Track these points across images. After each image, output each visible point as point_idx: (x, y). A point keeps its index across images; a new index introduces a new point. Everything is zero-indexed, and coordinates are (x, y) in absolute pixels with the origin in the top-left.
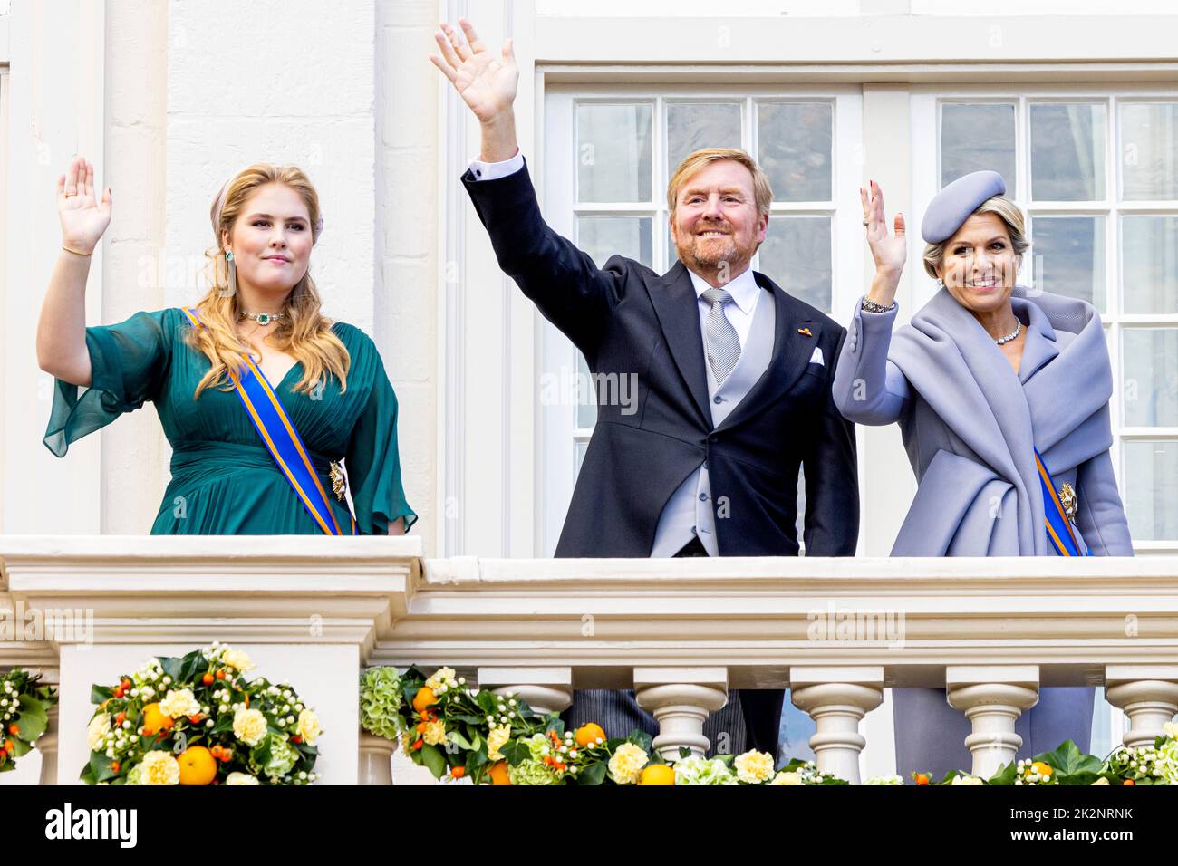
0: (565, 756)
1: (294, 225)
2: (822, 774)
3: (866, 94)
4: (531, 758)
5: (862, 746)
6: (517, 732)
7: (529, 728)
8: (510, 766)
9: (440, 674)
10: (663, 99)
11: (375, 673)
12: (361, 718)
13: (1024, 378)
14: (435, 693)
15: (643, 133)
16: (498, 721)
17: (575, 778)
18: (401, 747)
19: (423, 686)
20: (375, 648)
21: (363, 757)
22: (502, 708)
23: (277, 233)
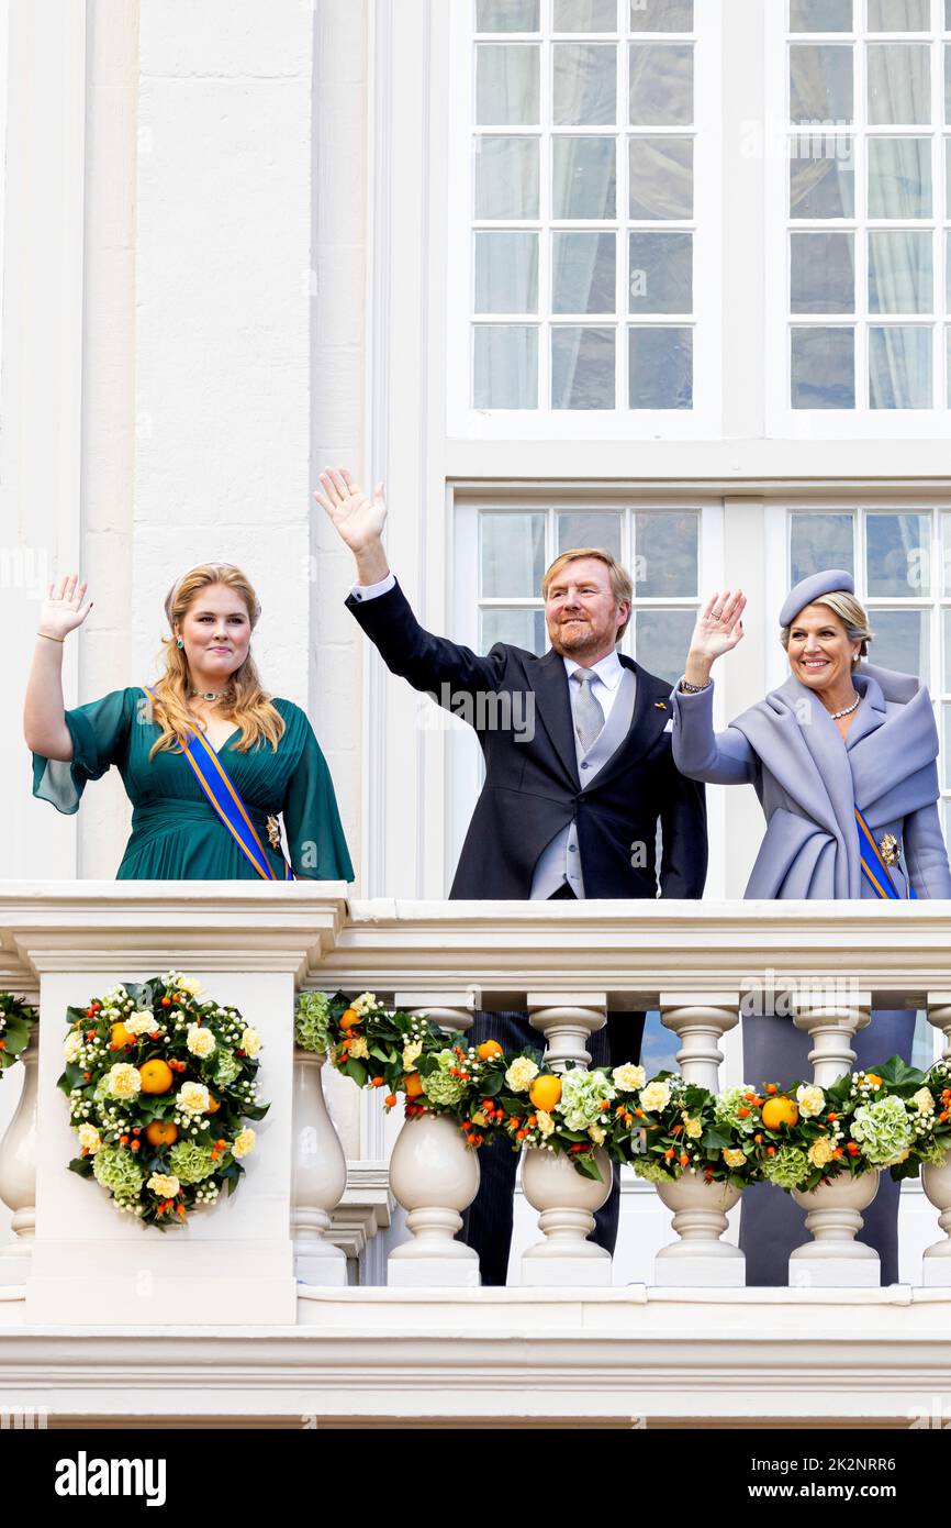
0: (469, 1068)
1: (234, 620)
2: (687, 1083)
3: (728, 506)
4: (440, 1070)
5: (721, 1061)
6: (428, 1047)
7: (438, 1044)
8: (422, 1076)
9: (363, 998)
10: (555, 510)
11: (308, 998)
12: (295, 1035)
13: (849, 745)
14: (358, 1014)
15: (538, 540)
16: (411, 1038)
17: (477, 1086)
18: (329, 1060)
19: (349, 1008)
20: (308, 976)
21: (297, 1068)
22: (415, 1027)
23: (219, 629)
